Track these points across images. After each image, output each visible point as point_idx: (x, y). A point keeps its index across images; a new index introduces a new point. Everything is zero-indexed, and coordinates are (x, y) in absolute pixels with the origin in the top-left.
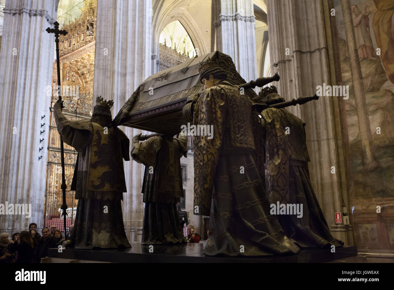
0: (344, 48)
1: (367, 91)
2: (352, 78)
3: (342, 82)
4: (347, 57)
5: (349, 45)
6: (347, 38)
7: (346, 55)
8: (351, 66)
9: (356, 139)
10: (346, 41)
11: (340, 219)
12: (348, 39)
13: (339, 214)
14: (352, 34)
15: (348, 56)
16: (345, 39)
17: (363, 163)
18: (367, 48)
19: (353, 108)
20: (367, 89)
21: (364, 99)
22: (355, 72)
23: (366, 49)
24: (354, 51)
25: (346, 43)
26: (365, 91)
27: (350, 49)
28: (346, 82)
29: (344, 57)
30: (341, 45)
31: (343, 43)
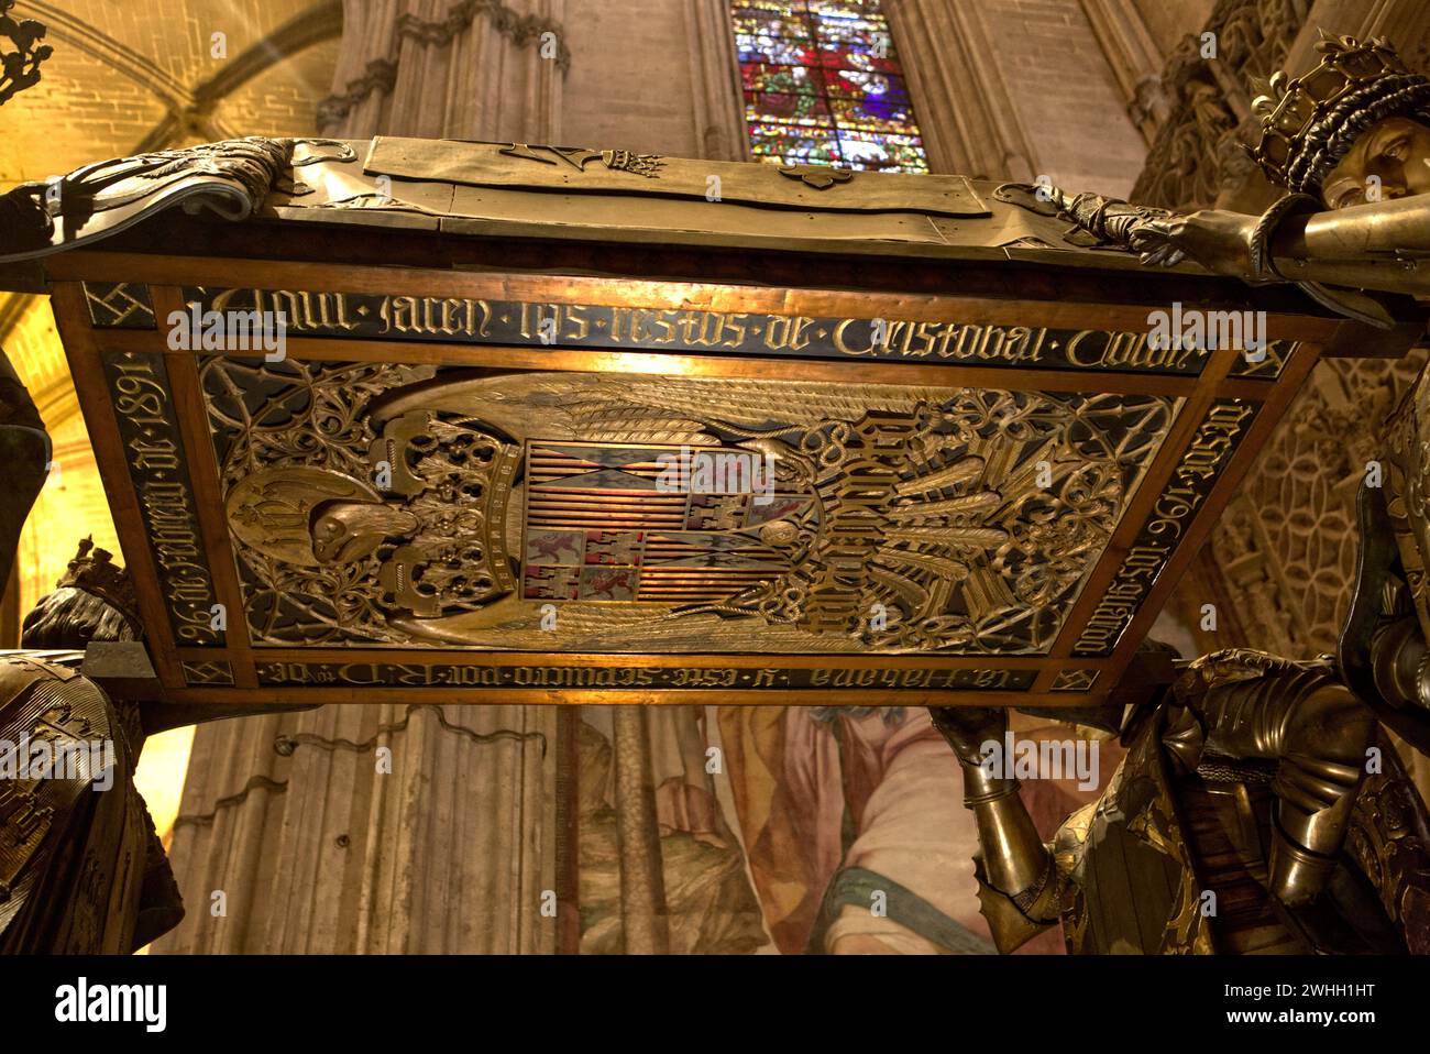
0: (600, 769)
2: (623, 900)
3: (576, 906)
4: (607, 805)
5: (621, 761)
6: (616, 735)
7: (606, 798)
8: (621, 846)
10: (611, 744)
12: (620, 739)
14: (637, 724)
15: (613, 806)
16: (610, 735)
18: (694, 796)
22: (639, 875)
23: (688, 797)
24: (639, 792)
25: (608, 752)
27: (624, 779)
28: (592, 911)
29: (597, 806)
30: (588, 754)
31: (597, 747)
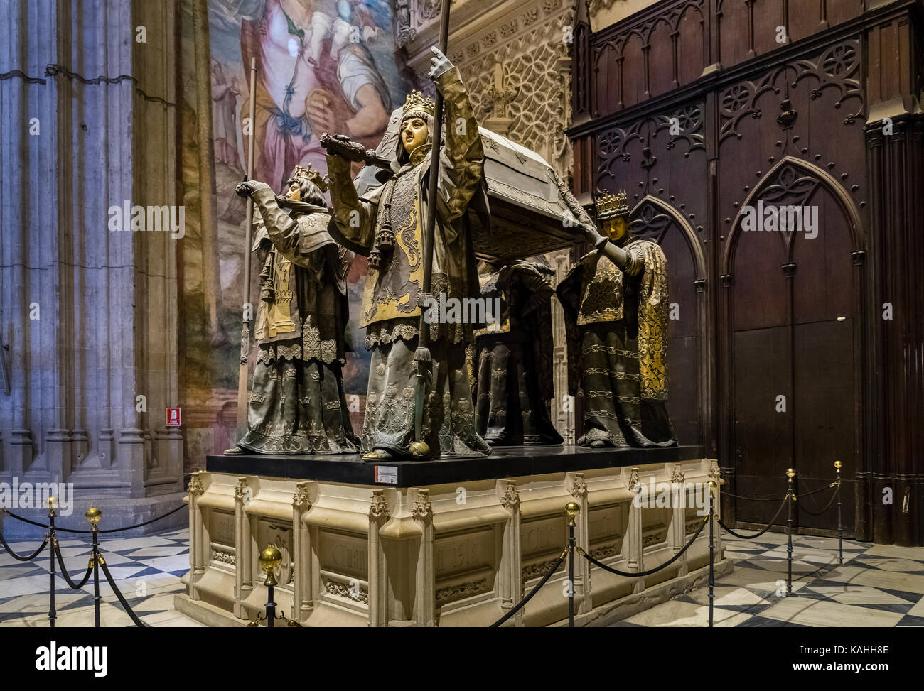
0: (191, 125)
1: (222, 219)
2: (200, 185)
3: (183, 182)
4: (194, 142)
5: (201, 124)
6: (198, 110)
7: (194, 138)
8: (200, 162)
9: (196, 290)
10: (196, 114)
11: (178, 418)
12: (200, 113)
13: (177, 411)
14: (207, 108)
15: (196, 143)
16: (196, 109)
17: (204, 332)
18: (229, 149)
19: (196, 236)
20: (222, 215)
21: (215, 228)
22: (207, 176)
23: (227, 149)
25: (195, 117)
26: (218, 216)
27: (202, 132)
28: (188, 186)
29: (190, 141)
30: (186, 116)
31: (191, 113)
